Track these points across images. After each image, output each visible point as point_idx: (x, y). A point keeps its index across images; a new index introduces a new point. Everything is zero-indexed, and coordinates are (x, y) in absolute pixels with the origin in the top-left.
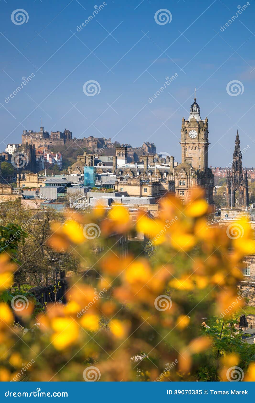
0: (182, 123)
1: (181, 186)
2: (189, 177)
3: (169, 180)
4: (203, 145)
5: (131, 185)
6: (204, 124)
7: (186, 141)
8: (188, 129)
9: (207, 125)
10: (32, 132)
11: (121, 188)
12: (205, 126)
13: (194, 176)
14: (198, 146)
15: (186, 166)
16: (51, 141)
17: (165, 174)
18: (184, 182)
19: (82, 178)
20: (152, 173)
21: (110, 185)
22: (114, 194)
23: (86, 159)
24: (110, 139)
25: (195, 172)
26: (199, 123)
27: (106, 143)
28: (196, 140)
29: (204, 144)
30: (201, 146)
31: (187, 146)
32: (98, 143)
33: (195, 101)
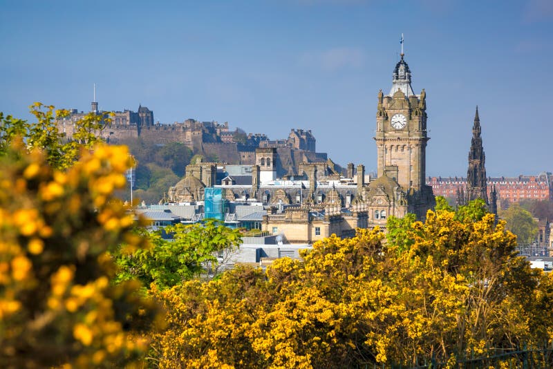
0: (378, 101)
1: (379, 221)
2: (392, 203)
3: (359, 211)
4: (417, 142)
5: (292, 222)
6: (418, 102)
7: (386, 134)
8: (389, 112)
9: (424, 104)
10: (75, 112)
11: (274, 228)
12: (421, 105)
13: (402, 202)
14: (408, 145)
15: (386, 182)
16: (112, 131)
17: (348, 199)
18: (384, 213)
19: (199, 210)
20: (324, 197)
21: (253, 222)
22: (263, 239)
23: (201, 171)
24: (226, 123)
25: (404, 194)
26: (410, 99)
27: (218, 132)
28: (405, 132)
29: (420, 140)
30: (413, 144)
31: (388, 144)
32: (203, 131)
33: (402, 58)
